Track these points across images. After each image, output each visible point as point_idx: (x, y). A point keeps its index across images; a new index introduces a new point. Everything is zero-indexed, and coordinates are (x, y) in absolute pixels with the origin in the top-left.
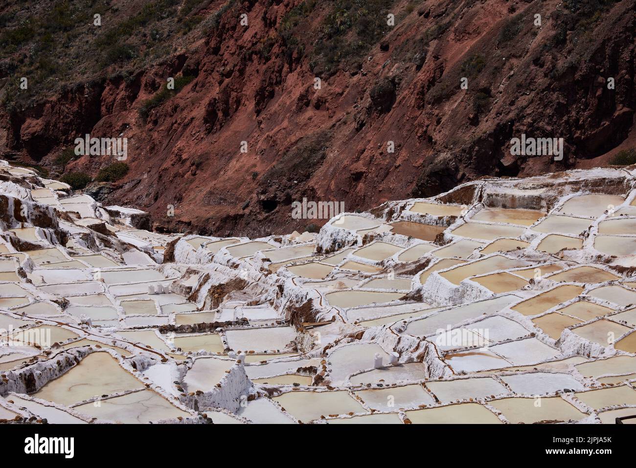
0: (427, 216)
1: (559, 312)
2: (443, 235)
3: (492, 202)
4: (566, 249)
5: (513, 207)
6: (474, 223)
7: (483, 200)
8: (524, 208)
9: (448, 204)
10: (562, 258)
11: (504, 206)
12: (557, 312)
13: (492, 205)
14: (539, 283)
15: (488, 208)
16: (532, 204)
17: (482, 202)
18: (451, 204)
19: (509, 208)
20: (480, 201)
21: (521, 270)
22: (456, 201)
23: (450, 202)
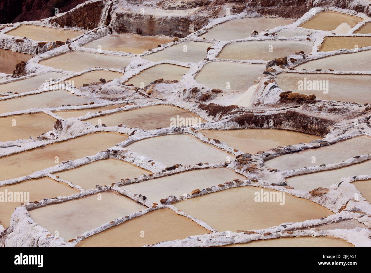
0: (25, 41)
1: (54, 177)
2: (25, 64)
3: (123, 25)
4: (161, 81)
5: (152, 33)
6: (83, 51)
7: (111, 23)
8: (167, 35)
9: (65, 27)
10: (149, 94)
11: (139, 32)
12: (51, 176)
13: (122, 29)
14: (69, 127)
15: (117, 34)
16: (177, 29)
17: (110, 25)
18: (70, 28)
19: (145, 34)
20: (107, 24)
21: (72, 110)
22: (77, 24)
23: (69, 25)
